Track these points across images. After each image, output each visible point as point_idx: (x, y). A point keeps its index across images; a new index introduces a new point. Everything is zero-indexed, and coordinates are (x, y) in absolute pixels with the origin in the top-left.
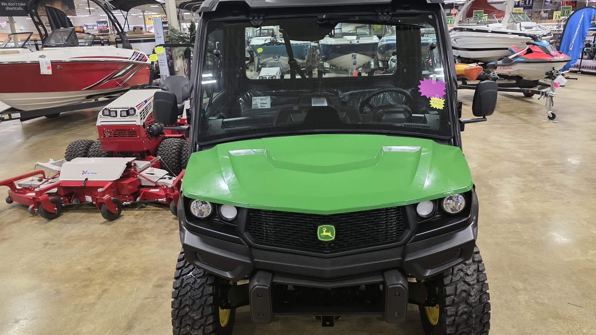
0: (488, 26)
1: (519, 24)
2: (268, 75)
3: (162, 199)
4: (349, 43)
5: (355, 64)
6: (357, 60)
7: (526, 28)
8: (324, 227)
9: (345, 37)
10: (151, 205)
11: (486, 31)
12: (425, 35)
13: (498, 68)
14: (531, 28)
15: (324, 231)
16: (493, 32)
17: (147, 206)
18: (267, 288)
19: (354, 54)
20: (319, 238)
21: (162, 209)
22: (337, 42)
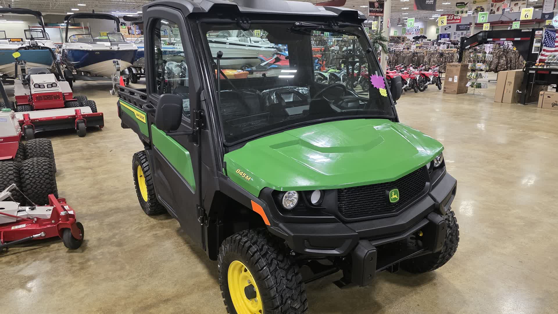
0: (227, 39)
1: (249, 39)
2: (45, 82)
3: (40, 234)
4: (109, 49)
5: (118, 70)
6: (120, 66)
7: (255, 42)
8: (392, 191)
9: (98, 43)
10: (14, 247)
11: (225, 43)
12: (175, 44)
13: (254, 73)
14: (258, 42)
15: (393, 194)
16: (230, 44)
17: (10, 249)
18: (375, 251)
19: (116, 60)
20: (391, 201)
21: (40, 247)
22: (94, 48)
